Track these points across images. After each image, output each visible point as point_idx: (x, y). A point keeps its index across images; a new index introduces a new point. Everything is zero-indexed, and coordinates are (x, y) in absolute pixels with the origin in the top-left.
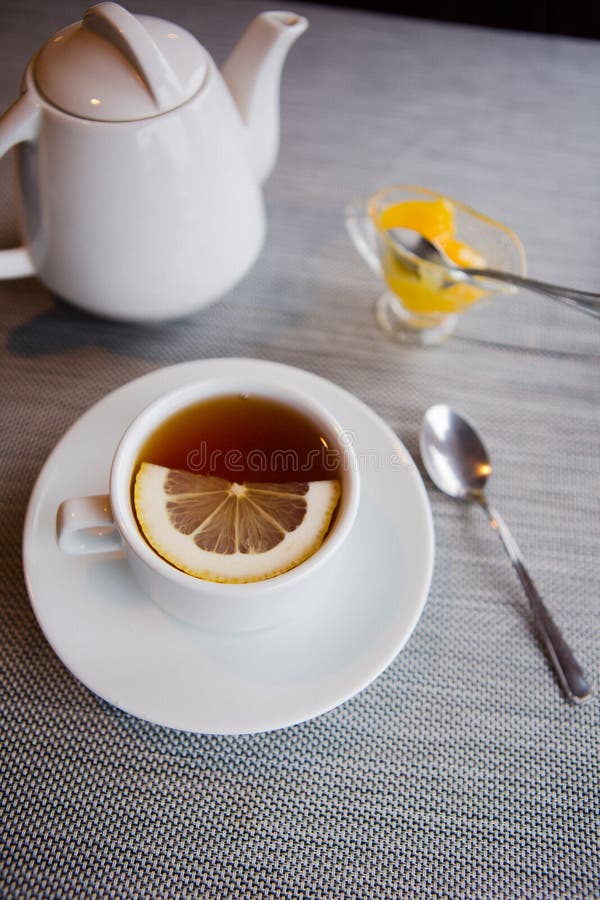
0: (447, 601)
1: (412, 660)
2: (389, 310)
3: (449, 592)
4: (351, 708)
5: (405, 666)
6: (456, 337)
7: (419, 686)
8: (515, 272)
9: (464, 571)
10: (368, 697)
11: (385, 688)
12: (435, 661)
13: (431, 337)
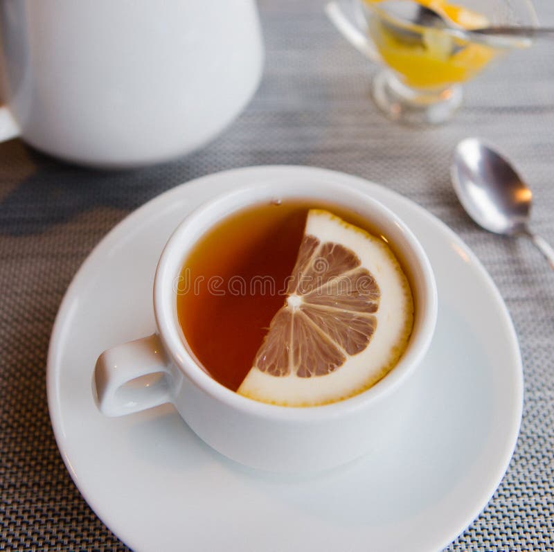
0: (538, 394)
1: (520, 469)
2: (388, 91)
3: (538, 384)
4: (468, 539)
5: (514, 477)
6: (465, 108)
7: (537, 498)
8: (526, 24)
9: (547, 357)
10: (483, 522)
11: (499, 508)
12: (545, 465)
13: (438, 113)
